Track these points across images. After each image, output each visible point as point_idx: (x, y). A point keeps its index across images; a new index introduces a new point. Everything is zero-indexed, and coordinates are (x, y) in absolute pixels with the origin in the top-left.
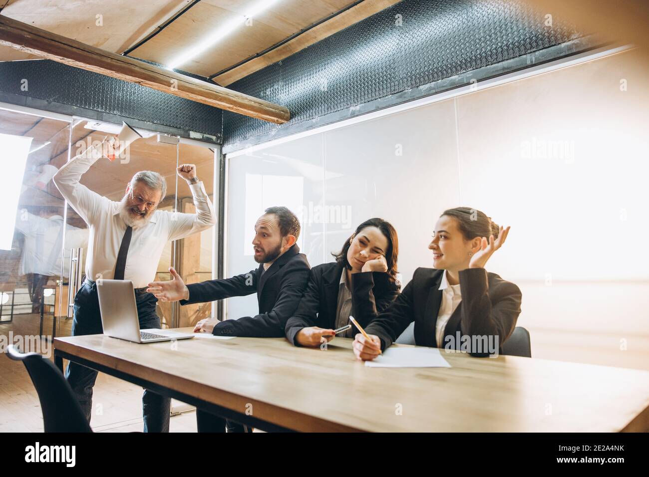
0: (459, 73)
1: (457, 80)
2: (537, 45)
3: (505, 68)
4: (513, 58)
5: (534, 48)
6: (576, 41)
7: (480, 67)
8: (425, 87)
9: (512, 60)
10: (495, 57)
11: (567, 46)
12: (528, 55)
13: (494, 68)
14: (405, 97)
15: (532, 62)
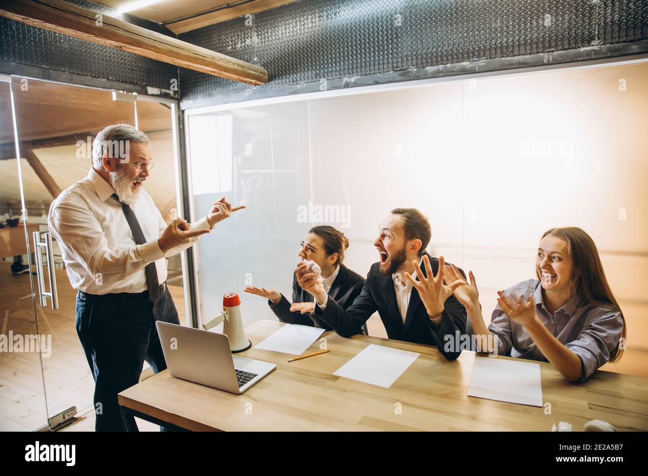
0: (471, 60)
1: (468, 67)
2: (556, 45)
3: (521, 63)
4: (530, 54)
5: (552, 47)
6: (596, 48)
7: (494, 58)
8: (432, 69)
9: (528, 56)
10: (511, 49)
11: (587, 51)
12: (546, 54)
13: (509, 61)
14: (408, 76)
15: (549, 61)
